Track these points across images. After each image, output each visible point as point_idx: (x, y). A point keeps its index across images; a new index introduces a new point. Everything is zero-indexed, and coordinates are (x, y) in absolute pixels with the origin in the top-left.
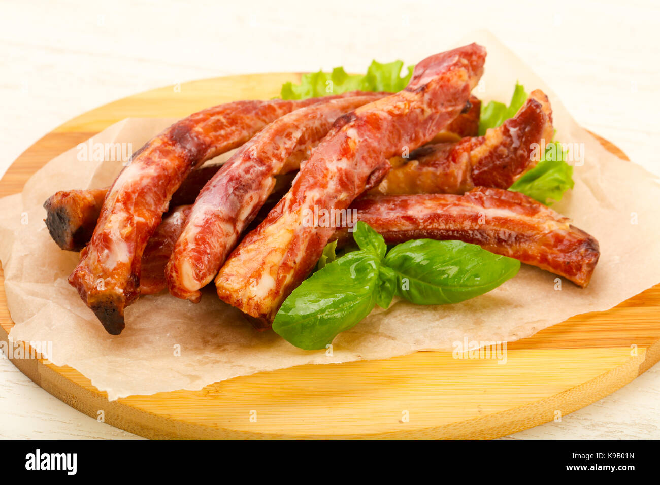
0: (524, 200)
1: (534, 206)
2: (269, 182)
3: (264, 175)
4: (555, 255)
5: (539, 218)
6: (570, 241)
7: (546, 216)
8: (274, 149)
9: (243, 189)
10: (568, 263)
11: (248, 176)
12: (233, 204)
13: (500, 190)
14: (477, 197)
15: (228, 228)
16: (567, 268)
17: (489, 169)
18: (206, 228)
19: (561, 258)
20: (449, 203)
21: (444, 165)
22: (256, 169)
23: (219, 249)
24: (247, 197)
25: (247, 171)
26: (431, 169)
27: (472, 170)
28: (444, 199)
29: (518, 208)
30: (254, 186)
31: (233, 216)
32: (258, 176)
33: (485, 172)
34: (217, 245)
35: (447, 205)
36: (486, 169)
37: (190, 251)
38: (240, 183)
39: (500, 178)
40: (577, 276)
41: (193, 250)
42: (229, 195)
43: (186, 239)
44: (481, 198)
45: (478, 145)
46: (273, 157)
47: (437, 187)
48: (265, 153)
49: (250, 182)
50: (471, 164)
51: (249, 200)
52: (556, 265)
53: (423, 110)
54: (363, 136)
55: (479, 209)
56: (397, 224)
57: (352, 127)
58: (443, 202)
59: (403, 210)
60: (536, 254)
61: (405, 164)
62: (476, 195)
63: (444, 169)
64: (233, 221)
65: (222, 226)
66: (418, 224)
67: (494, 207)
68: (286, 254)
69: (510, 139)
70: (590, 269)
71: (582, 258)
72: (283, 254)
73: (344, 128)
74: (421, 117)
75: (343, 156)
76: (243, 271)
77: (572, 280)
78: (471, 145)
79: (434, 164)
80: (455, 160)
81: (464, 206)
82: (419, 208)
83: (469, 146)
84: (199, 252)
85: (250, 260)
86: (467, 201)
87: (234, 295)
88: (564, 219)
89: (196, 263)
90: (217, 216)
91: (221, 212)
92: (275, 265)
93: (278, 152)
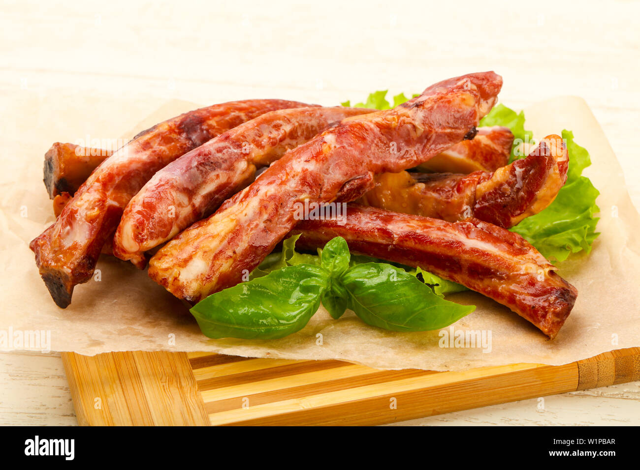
0: (518, 241)
1: (525, 248)
2: (242, 165)
3: (238, 158)
4: (523, 297)
5: (522, 259)
6: (543, 287)
7: (529, 259)
8: (256, 135)
9: (209, 166)
10: (534, 307)
12: (191, 179)
13: (494, 226)
14: (464, 226)
15: (184, 199)
16: (532, 313)
17: (489, 205)
19: (529, 301)
20: (434, 226)
21: (448, 193)
22: (230, 150)
24: (213, 175)
25: (220, 151)
26: (435, 195)
27: (476, 203)
28: (432, 223)
29: (504, 246)
30: (224, 166)
31: (190, 188)
32: (230, 157)
33: (486, 206)
35: (430, 227)
36: (487, 204)
37: (136, 213)
38: (207, 159)
39: (498, 217)
40: (541, 323)
41: (139, 212)
42: (191, 168)
43: (134, 202)
44: (468, 228)
45: (486, 180)
46: (253, 143)
48: (245, 137)
49: (221, 161)
50: (475, 197)
51: (214, 177)
52: (523, 307)
53: (414, 127)
54: (341, 142)
55: (462, 238)
56: (374, 236)
57: (331, 132)
58: (428, 224)
59: (382, 223)
60: (506, 293)
61: (413, 185)
62: (465, 224)
63: (447, 197)
64: (190, 193)
65: (174, 194)
66: (393, 239)
67: (478, 239)
68: (225, 242)
69: (514, 179)
70: (559, 320)
71: (549, 306)
72: (221, 242)
73: (323, 133)
74: (413, 134)
75: (313, 158)
76: (175, 252)
77: (537, 325)
78: (479, 179)
79: (439, 190)
80: (459, 190)
81: (448, 232)
82: (402, 225)
83: (477, 179)
84: (143, 216)
85: (187, 243)
86: (454, 228)
87: (160, 273)
88: (548, 265)
89: (138, 225)
90: (171, 184)
91: (176, 181)
92: (210, 250)
93: (260, 139)
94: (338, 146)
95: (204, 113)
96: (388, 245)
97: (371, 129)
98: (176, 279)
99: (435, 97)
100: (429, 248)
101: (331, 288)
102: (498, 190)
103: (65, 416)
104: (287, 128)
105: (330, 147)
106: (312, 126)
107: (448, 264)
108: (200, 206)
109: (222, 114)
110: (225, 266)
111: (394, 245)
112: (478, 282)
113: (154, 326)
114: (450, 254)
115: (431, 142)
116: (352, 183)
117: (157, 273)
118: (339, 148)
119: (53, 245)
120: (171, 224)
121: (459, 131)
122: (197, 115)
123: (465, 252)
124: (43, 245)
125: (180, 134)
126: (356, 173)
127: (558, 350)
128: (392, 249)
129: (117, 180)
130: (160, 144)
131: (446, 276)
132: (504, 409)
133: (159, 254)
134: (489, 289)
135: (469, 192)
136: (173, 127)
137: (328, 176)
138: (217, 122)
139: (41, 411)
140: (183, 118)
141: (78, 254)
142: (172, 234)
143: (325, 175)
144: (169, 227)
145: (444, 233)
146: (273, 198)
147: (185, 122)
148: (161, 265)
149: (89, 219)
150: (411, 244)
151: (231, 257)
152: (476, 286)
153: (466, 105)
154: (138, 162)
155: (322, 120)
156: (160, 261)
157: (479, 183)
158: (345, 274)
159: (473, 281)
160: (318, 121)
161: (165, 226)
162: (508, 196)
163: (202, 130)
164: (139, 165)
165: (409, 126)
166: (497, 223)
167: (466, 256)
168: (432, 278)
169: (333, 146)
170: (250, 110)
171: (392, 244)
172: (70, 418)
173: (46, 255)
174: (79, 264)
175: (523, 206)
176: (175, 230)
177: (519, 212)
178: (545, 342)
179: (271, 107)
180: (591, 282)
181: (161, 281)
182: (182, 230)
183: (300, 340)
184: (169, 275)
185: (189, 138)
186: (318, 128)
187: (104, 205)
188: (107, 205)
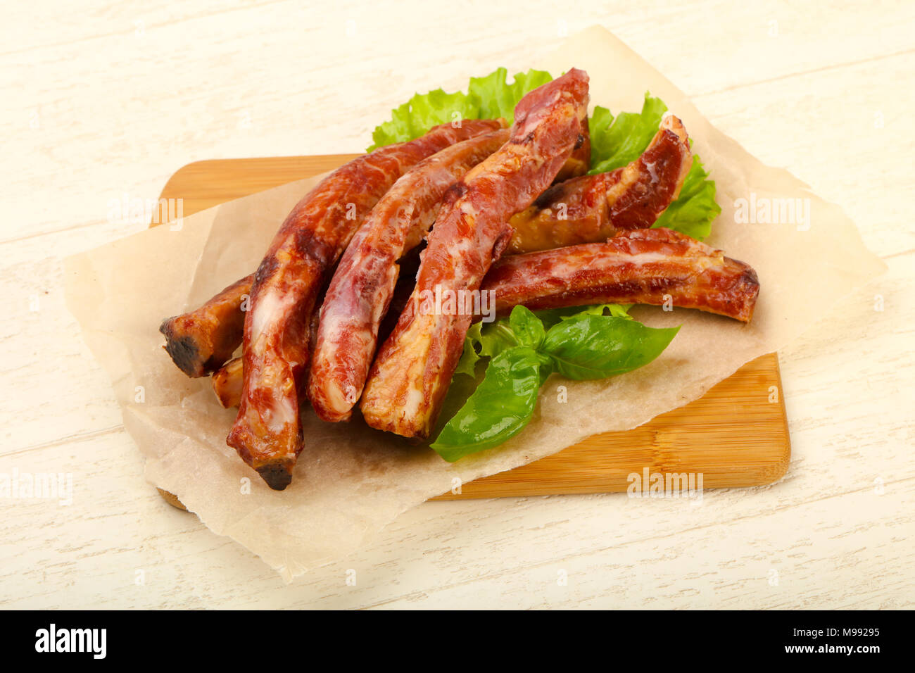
0: (671, 236)
1: (683, 241)
2: (394, 271)
3: (387, 265)
4: (714, 296)
5: (690, 256)
6: (727, 277)
7: (696, 253)
8: (390, 233)
9: (370, 288)
10: (729, 301)
11: (372, 272)
12: (365, 309)
13: (645, 230)
14: (621, 244)
15: (366, 336)
16: (728, 307)
17: (629, 208)
18: (344, 341)
19: (721, 298)
20: (593, 255)
21: (580, 211)
22: (377, 262)
23: (362, 362)
24: (376, 295)
25: (369, 267)
26: (566, 217)
27: (611, 212)
28: (587, 252)
29: (666, 248)
30: (380, 281)
31: (368, 321)
32: (381, 269)
33: (624, 212)
34: (359, 357)
35: (592, 258)
36: (625, 209)
37: (333, 372)
38: (365, 282)
39: (641, 217)
40: (740, 314)
41: (336, 369)
42: (359, 300)
43: (326, 360)
44: (625, 244)
45: (614, 184)
46: (392, 243)
47: (576, 235)
48: (383, 241)
49: (375, 277)
50: (608, 204)
51: (379, 298)
52: (717, 306)
53: (535, 162)
54: (478, 207)
55: (627, 258)
56: (543, 289)
57: (465, 201)
58: (586, 256)
59: (546, 273)
61: (537, 214)
63: (581, 215)
64: (368, 326)
65: (360, 335)
66: (566, 286)
67: (641, 253)
68: (428, 361)
69: (647, 175)
71: (743, 295)
72: (424, 363)
73: (456, 205)
74: (534, 169)
75: (462, 236)
76: (386, 392)
77: (735, 317)
78: (606, 185)
80: (591, 204)
81: (608, 256)
82: (563, 266)
83: (603, 187)
84: (343, 371)
86: (612, 249)
87: (384, 420)
90: (353, 327)
91: (355, 321)
92: (419, 376)
93: (396, 235)
94: (478, 213)
95: (306, 222)
96: (561, 293)
98: (401, 419)
99: (541, 122)
100: (603, 281)
102: (632, 191)
104: (410, 210)
105: (472, 218)
106: (427, 196)
110: (435, 386)
111: (568, 291)
115: (549, 168)
116: (499, 244)
117: (380, 420)
118: (480, 214)
119: (258, 434)
120: (365, 366)
123: (640, 271)
124: (246, 438)
125: (302, 257)
126: (499, 231)
128: (567, 296)
129: (281, 337)
130: (294, 279)
131: (627, 302)
135: (600, 202)
136: (293, 253)
137: (481, 248)
140: (295, 239)
141: (292, 433)
143: (478, 248)
145: (606, 259)
147: (300, 243)
148: (380, 410)
149: (287, 394)
150: (584, 283)
151: (436, 374)
153: (569, 117)
154: (290, 308)
155: (431, 184)
156: (375, 406)
157: (607, 189)
158: (545, 341)
159: (657, 297)
160: (429, 188)
162: (646, 194)
163: (318, 243)
164: (291, 311)
165: (530, 163)
167: (641, 275)
168: (618, 310)
169: (474, 215)
170: (339, 196)
171: (566, 291)
175: (666, 200)
177: (662, 207)
178: (744, 329)
179: (351, 181)
181: (387, 428)
183: (534, 428)
184: (393, 419)
185: (313, 258)
186: (432, 196)
187: (289, 372)
188: (291, 369)
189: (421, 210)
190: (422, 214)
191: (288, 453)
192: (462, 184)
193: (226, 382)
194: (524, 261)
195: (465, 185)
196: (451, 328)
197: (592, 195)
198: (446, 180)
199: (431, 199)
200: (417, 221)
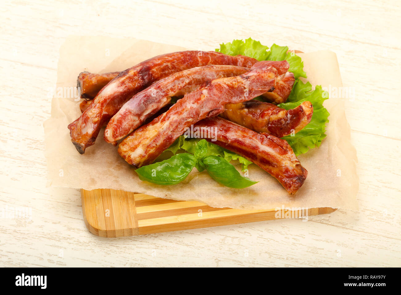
0: (285, 145)
1: (288, 150)
2: (165, 101)
5: (284, 157)
6: (291, 173)
7: (288, 157)
8: (172, 86)
9: (149, 102)
11: (155, 96)
12: (140, 109)
13: (275, 137)
14: (261, 138)
15: (136, 118)
18: (124, 117)
19: (284, 180)
20: (248, 136)
21: (257, 117)
22: (159, 93)
23: (128, 127)
24: (151, 105)
25: (155, 94)
26: (251, 116)
27: (269, 123)
28: (247, 133)
29: (278, 149)
30: (156, 101)
31: (139, 113)
32: (160, 97)
33: (273, 127)
34: (127, 125)
35: (246, 137)
36: (274, 126)
37: (114, 125)
38: (149, 98)
41: (115, 125)
42: (141, 104)
43: (114, 119)
44: (263, 139)
45: (275, 114)
47: (252, 125)
48: (166, 87)
50: (269, 120)
51: (151, 107)
52: (281, 181)
53: (245, 88)
54: (210, 94)
55: (259, 144)
56: (220, 138)
57: (206, 89)
58: (245, 134)
59: (225, 132)
60: (275, 173)
61: (243, 108)
62: (262, 136)
63: (257, 119)
64: (139, 115)
65: (132, 117)
66: (228, 141)
67: (266, 145)
68: (153, 140)
69: (287, 118)
70: (296, 188)
71: (292, 183)
72: (150, 141)
73: (202, 89)
74: (244, 90)
75: (196, 102)
76: (130, 143)
77: (286, 189)
78: (272, 112)
79: (254, 114)
80: (262, 117)
81: (253, 140)
82: (233, 133)
83: (271, 113)
84: (117, 126)
85: (136, 139)
86: (256, 138)
87: (123, 153)
88: (296, 161)
89: (115, 131)
90: (130, 112)
91: (133, 111)
92: (146, 144)
93: (174, 88)
95: (151, 64)
96: (226, 143)
97: (225, 88)
98: (129, 156)
99: (256, 74)
100: (244, 148)
101: (198, 162)
102: (279, 120)
103: (79, 206)
104: (187, 81)
105: (204, 97)
106: (199, 79)
107: (251, 156)
108: (144, 120)
109: (159, 65)
110: (152, 151)
111: (229, 144)
112: (263, 166)
113: (119, 169)
114: (253, 152)
115: (252, 93)
116: (213, 112)
117: (121, 153)
118: (209, 97)
119: (77, 130)
120: (129, 129)
121: (265, 89)
122: (148, 65)
123: (259, 152)
124: (73, 129)
125: (138, 76)
126: (216, 107)
127: (294, 201)
128: (227, 145)
129: (108, 101)
130: (129, 82)
132: (267, 223)
133: (123, 143)
134: (268, 170)
135: (266, 118)
136: (136, 73)
137: (202, 110)
138: (156, 69)
139: (68, 203)
140: (141, 68)
141: (88, 138)
142: (130, 132)
143: (201, 109)
144: (128, 130)
145: (251, 140)
146: (176, 121)
147: (142, 70)
148: (124, 148)
149: (93, 122)
150: (236, 144)
151: (155, 147)
152: (262, 167)
153: (271, 78)
154: (119, 92)
155: (204, 76)
156: (123, 147)
157: (272, 115)
158: (205, 159)
159: (262, 165)
160: (202, 77)
161: (127, 130)
162: (283, 125)
163: (149, 74)
164: (119, 94)
165: (242, 87)
166: (277, 136)
167: (259, 154)
168: (244, 161)
169: (206, 96)
170: (173, 61)
171: (228, 143)
172: (80, 207)
173: (75, 134)
174: (88, 142)
175: (289, 131)
176: (131, 130)
177: (287, 133)
179: (183, 58)
180: (317, 162)
181: (124, 156)
182: (135, 130)
184: (127, 155)
185: (143, 79)
186: (202, 80)
187: (101, 115)
188: (102, 114)
189: (194, 83)
190: (194, 85)
191: (82, 143)
192: (210, 82)
193: (84, 106)
194: (222, 123)
195: (211, 83)
196: (170, 133)
197: (265, 113)
198: (212, 77)
199: (201, 81)
200: (190, 86)
